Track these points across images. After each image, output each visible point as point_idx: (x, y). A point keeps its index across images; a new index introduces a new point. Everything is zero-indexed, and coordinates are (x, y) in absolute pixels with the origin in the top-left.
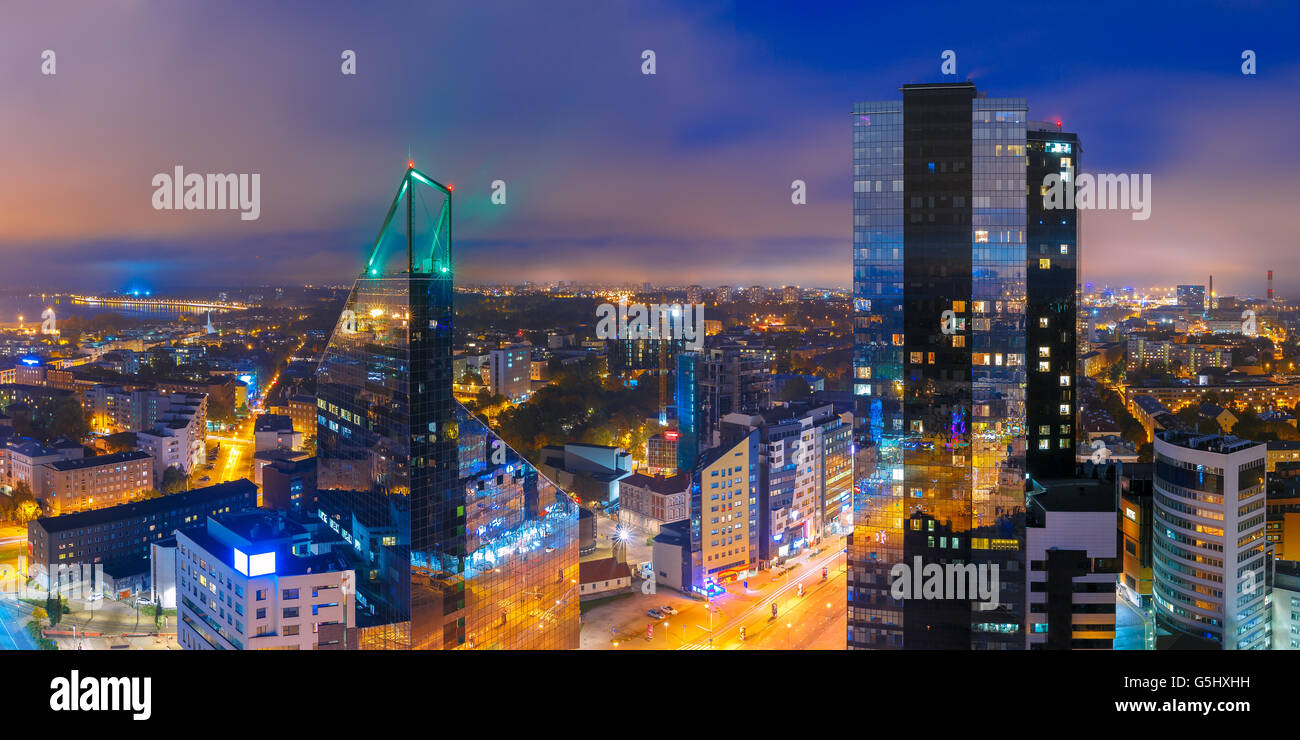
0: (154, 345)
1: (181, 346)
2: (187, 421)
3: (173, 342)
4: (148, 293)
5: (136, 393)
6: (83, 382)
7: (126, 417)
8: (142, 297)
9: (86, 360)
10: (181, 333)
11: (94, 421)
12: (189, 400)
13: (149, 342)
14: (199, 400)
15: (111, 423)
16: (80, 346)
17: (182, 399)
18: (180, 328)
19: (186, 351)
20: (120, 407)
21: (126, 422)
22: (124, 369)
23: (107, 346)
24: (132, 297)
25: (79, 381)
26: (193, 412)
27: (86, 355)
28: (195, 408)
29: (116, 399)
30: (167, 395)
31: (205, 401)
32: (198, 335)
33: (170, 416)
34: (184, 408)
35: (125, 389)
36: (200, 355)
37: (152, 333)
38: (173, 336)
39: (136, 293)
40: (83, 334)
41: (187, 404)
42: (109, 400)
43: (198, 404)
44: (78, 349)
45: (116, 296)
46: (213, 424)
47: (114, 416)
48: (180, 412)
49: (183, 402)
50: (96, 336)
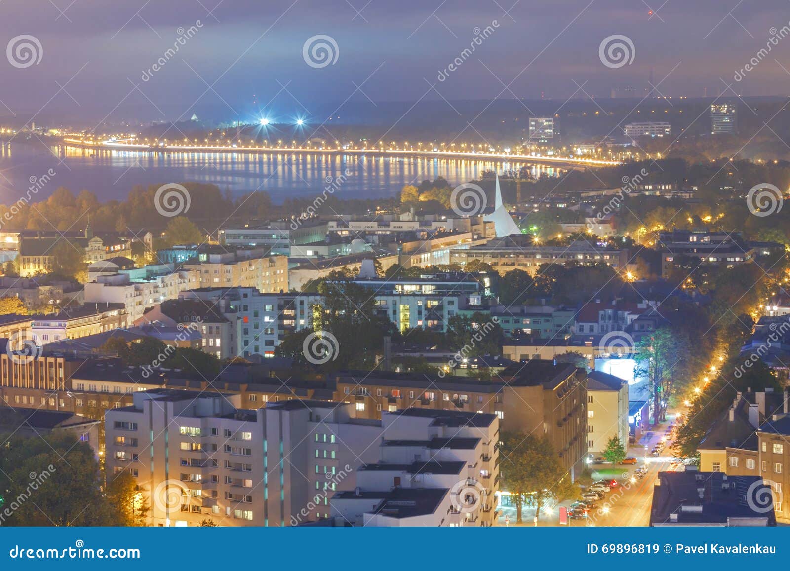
0: (324, 273)
1: (414, 276)
2: (439, 494)
3: (387, 263)
4: (300, 122)
5: (272, 415)
6: (99, 385)
7: (239, 484)
8: (283, 132)
9: (105, 321)
10: (411, 236)
11: (136, 501)
12: (440, 432)
13: (305, 264)
14: (475, 432)
15: (189, 502)
16: (85, 278)
17: (421, 428)
18: (407, 222)
19: (428, 289)
20: (221, 456)
21: (238, 499)
22: (231, 346)
23: (174, 278)
24: (249, 133)
25: (87, 384)
26: (454, 468)
27: (105, 307)
28: (460, 454)
29: (209, 432)
30: (371, 421)
31: (490, 435)
32: (464, 242)
33: (384, 480)
34: (427, 455)
35: (237, 401)
36: (474, 301)
37: (316, 239)
38: (387, 244)
39: (265, 122)
40: (96, 244)
41: (435, 443)
42: (187, 437)
43: (471, 443)
44: (81, 287)
45: (197, 133)
46: (517, 501)
47: (204, 484)
48: (416, 467)
49: (425, 437)
50: (138, 249)
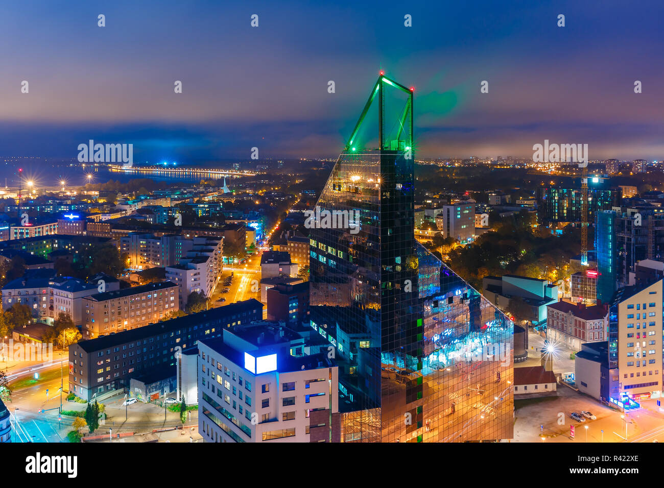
0: (180, 202)
1: (203, 202)
2: (207, 258)
3: (196, 199)
4: (175, 164)
5: (165, 238)
6: (119, 231)
7: (156, 256)
8: (171, 166)
9: (122, 214)
10: (202, 193)
11: (128, 261)
12: (208, 242)
13: (175, 200)
14: (217, 242)
15: (143, 261)
16: (117, 203)
17: (203, 241)
18: (202, 189)
19: (206, 206)
20: (152, 249)
21: (156, 260)
22: (155, 220)
23: (140, 203)
24: (161, 166)
25: (116, 231)
26: (212, 251)
27: (121, 210)
28: (213, 247)
29: (148, 243)
30: (191, 239)
31: (222, 241)
32: (216, 194)
33: (193, 254)
34: (205, 247)
35: (156, 235)
36: (218, 209)
37: (178, 193)
38: (196, 195)
39: (165, 164)
40: (120, 194)
41: (207, 245)
42: (142, 244)
43: (216, 245)
44: (115, 206)
45: (148, 166)
46: (228, 259)
47: (147, 256)
48: (202, 251)
49: (204, 243)
50: (131, 196)
